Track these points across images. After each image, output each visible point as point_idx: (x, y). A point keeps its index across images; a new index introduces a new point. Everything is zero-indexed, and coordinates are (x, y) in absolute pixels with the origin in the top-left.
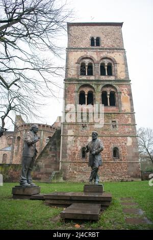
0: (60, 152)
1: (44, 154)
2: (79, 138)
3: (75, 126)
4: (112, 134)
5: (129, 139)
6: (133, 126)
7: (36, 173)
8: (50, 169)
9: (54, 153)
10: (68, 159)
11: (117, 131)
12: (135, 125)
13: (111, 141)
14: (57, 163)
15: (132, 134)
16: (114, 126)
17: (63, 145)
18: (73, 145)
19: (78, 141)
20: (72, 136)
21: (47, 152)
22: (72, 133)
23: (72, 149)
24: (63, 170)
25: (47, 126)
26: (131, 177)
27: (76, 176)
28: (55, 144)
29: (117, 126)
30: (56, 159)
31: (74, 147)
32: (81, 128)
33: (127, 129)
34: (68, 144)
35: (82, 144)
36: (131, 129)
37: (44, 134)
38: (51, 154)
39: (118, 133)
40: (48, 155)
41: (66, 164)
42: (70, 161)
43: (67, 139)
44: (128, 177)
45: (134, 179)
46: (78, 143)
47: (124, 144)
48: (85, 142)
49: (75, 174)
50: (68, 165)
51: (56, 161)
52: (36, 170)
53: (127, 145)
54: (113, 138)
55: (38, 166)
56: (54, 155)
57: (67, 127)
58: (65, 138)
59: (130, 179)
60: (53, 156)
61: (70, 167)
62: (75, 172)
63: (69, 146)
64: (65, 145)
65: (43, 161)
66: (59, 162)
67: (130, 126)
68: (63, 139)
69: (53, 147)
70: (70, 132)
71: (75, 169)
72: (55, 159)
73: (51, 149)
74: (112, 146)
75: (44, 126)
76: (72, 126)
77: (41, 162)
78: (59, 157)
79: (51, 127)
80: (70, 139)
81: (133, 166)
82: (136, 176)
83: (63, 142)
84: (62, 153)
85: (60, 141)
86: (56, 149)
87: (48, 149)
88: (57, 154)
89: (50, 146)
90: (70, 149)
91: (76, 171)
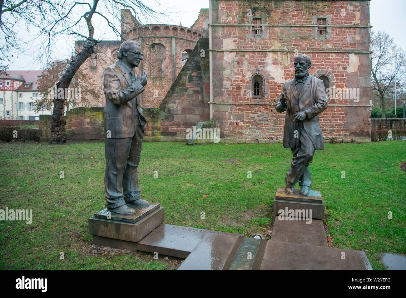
0: (209, 84)
1: (178, 89)
2: (247, 56)
3: (237, 31)
4: (317, 46)
5: (354, 59)
6: (363, 31)
7: (167, 123)
8: (192, 116)
9: (197, 85)
10: (227, 98)
11: (327, 42)
12: (368, 27)
14: (205, 104)
15: (360, 48)
16: (323, 31)
17: (213, 70)
18: (236, 71)
19: (246, 63)
20: (232, 51)
21: (183, 84)
22: (233, 46)
23: (233, 79)
24: (218, 119)
25: (182, 29)
26: (351, 134)
27: (244, 131)
28: (198, 68)
29: (329, 30)
30: (203, 97)
31: (236, 74)
32: (250, 35)
33: (350, 37)
34: (224, 69)
35: (253, 68)
36: (358, 38)
37: (176, 43)
38: (191, 88)
39: (329, 46)
40: (186, 90)
41: (223, 109)
42: (231, 101)
43: (222, 58)
44: (346, 135)
45: (357, 139)
46: (245, 66)
47: (341, 68)
48: (259, 63)
49: (241, 127)
50: (227, 110)
51: (202, 101)
52: (166, 118)
53: (348, 70)
54: (319, 57)
55: (169, 111)
56: (199, 89)
57: (220, 32)
58: (218, 55)
59: (349, 139)
60: (196, 92)
61: (230, 113)
62: (241, 123)
63: (226, 73)
64: (219, 70)
65: (177, 101)
66: (209, 104)
67: (357, 30)
68: (214, 58)
69: (194, 74)
70: (228, 44)
71: (241, 118)
72: (200, 98)
73: (191, 78)
76: (232, 30)
77: (175, 103)
78: (209, 93)
79: (189, 31)
80: (228, 58)
81: (357, 114)
82: (361, 134)
83: (214, 64)
84: (214, 87)
85: (208, 62)
86: (200, 78)
87: (186, 79)
88: (203, 89)
89: (189, 72)
90: (228, 79)
91: (243, 121)
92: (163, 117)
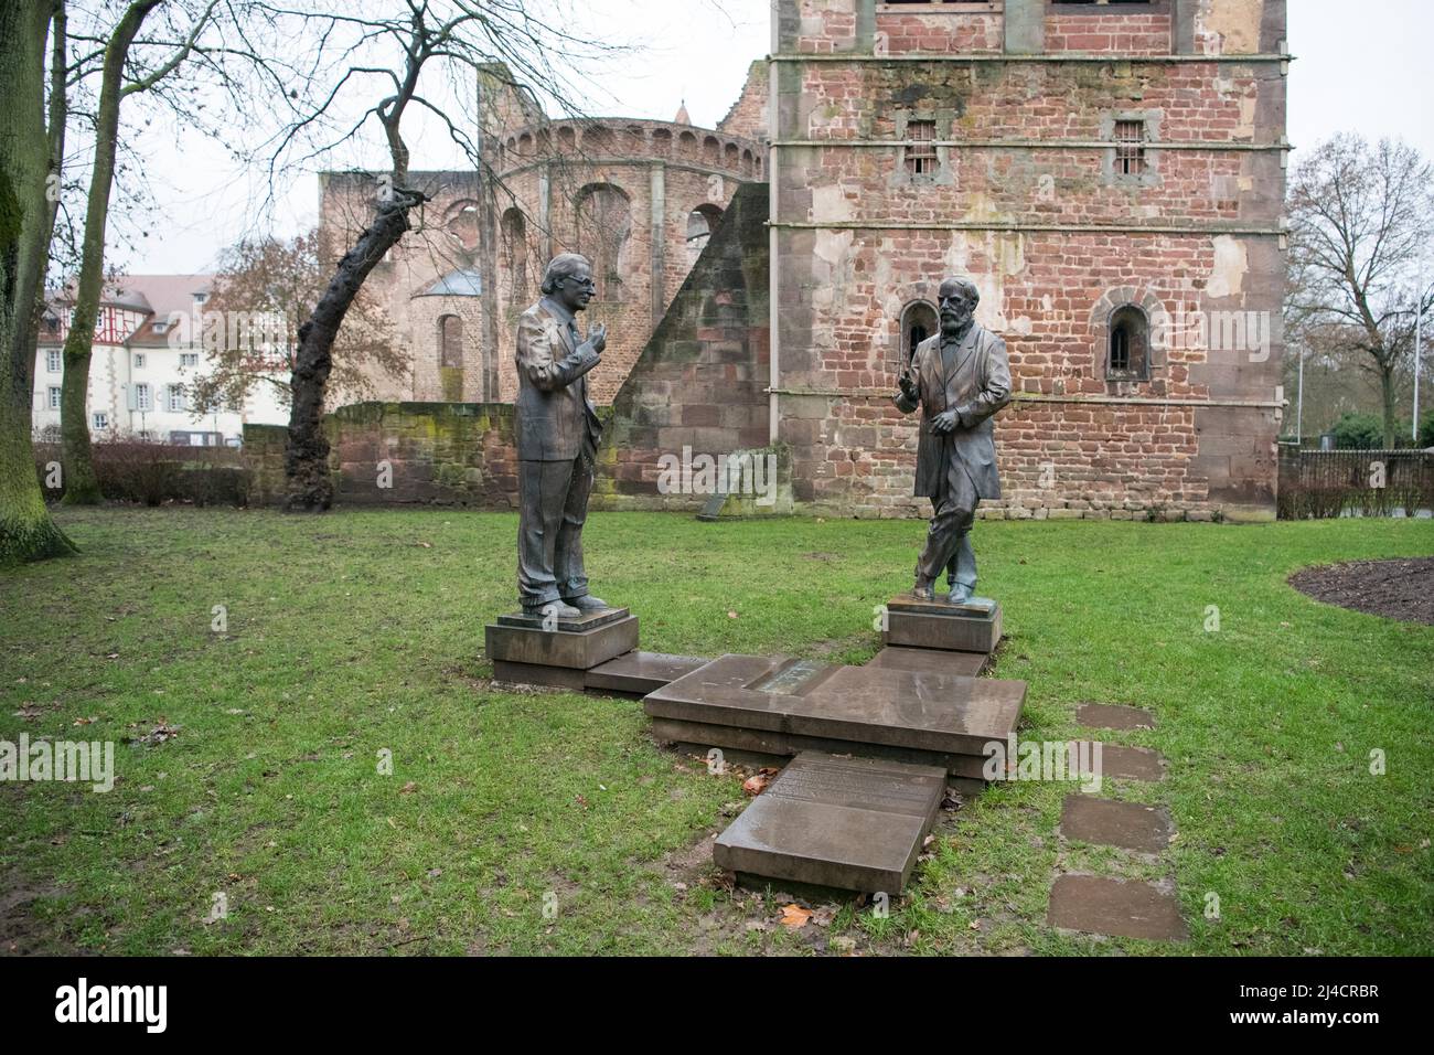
0: (767, 331)
1: (671, 345)
2: (888, 244)
3: (859, 162)
4: (1111, 212)
5: (1229, 253)
6: (1263, 161)
7: (636, 455)
8: (713, 432)
9: (728, 334)
10: (822, 376)
11: (1146, 197)
12: (1278, 150)
13: (1099, 263)
14: (753, 396)
15: (1250, 217)
16: (1130, 160)
17: (782, 287)
18: (852, 290)
19: (883, 265)
20: (840, 228)
21: (688, 332)
22: (843, 212)
23: (843, 317)
24: (795, 441)
25: (688, 135)
26: (1213, 492)
27: (873, 480)
28: (733, 280)
29: (1152, 159)
30: (749, 374)
31: (853, 300)
32: (898, 175)
33: (1219, 182)
34: (816, 284)
35: (906, 282)
36: (1244, 183)
37: (667, 185)
38: (714, 346)
39: (1151, 211)
40: (697, 350)
41: (810, 409)
42: (835, 387)
43: (809, 249)
44: (1195, 498)
45: (1233, 511)
46: (883, 274)
47: (1186, 284)
48: (927, 267)
49: (866, 469)
50: (822, 416)
51: (747, 387)
52: (635, 437)
53: (1210, 289)
54: (1117, 247)
55: (644, 416)
56: (736, 346)
57: (804, 165)
58: (798, 240)
59: (1205, 510)
60: (729, 357)
61: (834, 425)
62: (866, 457)
63: (822, 296)
64: (797, 291)
65: (668, 384)
66: (768, 396)
67: (1244, 159)
68: (784, 249)
69: (721, 300)
70: (829, 204)
71: (866, 439)
72: (740, 375)
73: (711, 310)
74: (1105, 299)
75: (662, 132)
76: (843, 161)
77: (661, 390)
78: (766, 360)
79: (711, 140)
80: (829, 249)
81: (1234, 431)
82: (1247, 493)
83: (783, 269)
84: (783, 342)
85: (766, 262)
86: (741, 311)
87: (695, 313)
88: (750, 347)
89: (705, 293)
90: (830, 317)
91: (871, 448)
92: (625, 435)
